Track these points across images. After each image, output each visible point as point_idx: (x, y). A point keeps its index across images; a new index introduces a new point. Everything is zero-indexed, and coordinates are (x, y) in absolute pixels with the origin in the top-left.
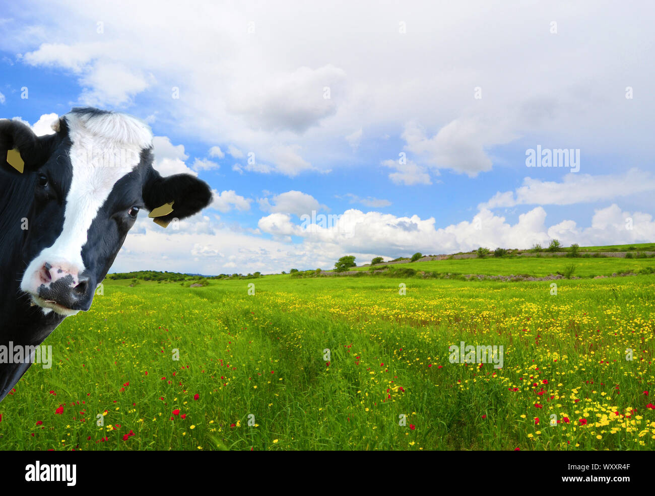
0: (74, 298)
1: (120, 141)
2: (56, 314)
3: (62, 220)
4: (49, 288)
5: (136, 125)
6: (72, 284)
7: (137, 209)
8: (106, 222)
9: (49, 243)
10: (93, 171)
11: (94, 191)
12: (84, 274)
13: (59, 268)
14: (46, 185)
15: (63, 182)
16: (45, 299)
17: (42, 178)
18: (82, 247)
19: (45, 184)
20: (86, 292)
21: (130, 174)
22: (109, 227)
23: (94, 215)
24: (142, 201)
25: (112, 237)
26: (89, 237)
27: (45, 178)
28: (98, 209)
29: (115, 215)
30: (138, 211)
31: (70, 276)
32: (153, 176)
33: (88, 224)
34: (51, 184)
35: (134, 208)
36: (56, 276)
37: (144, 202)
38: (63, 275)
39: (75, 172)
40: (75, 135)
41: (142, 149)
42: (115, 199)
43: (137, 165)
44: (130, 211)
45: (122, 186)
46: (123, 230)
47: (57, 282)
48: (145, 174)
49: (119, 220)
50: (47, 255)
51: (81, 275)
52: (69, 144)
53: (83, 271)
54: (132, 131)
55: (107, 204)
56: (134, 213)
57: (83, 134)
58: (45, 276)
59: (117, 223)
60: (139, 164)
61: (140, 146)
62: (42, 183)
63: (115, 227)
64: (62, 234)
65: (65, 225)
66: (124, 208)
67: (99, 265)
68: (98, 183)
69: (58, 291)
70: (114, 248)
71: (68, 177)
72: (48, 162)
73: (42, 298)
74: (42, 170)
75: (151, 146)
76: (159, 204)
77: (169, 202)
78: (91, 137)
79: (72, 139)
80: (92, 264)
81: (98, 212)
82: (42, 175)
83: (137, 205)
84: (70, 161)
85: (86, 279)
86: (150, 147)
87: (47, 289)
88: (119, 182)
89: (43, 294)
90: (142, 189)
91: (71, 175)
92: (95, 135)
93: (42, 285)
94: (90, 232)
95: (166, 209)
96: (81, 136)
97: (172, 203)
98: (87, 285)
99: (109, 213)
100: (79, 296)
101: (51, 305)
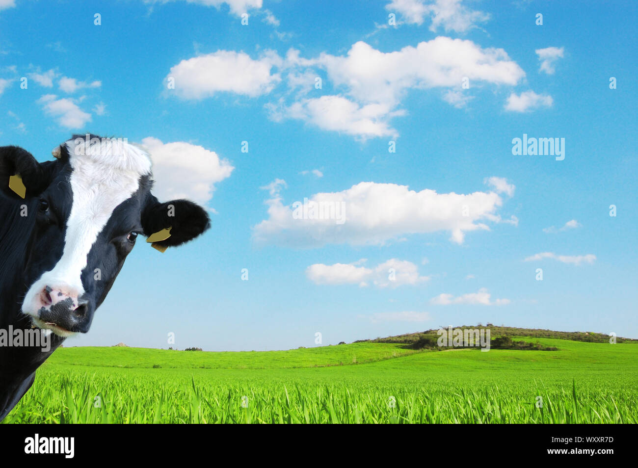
0: (74, 321)
1: (119, 168)
2: (57, 336)
3: (63, 244)
4: (49, 310)
5: (135, 152)
6: (72, 306)
7: (135, 234)
8: (106, 247)
9: (50, 266)
10: (93, 196)
11: (94, 216)
12: (84, 297)
13: (59, 291)
14: (47, 211)
15: (64, 207)
16: (46, 321)
17: (44, 203)
18: (82, 271)
19: (46, 209)
20: (85, 315)
21: (129, 199)
22: (108, 252)
23: (94, 239)
24: (140, 226)
25: (111, 261)
26: (88, 261)
27: (46, 203)
28: (97, 234)
29: (114, 239)
30: (137, 236)
31: (70, 299)
32: (151, 201)
33: (88, 249)
34: (52, 209)
35: (133, 233)
36: (56, 299)
37: (142, 227)
38: (63, 298)
39: (76, 198)
40: (76, 162)
41: (140, 176)
42: (115, 224)
43: (136, 191)
44: (129, 236)
45: (121, 212)
46: (122, 255)
47: (58, 305)
48: (144, 200)
49: (117, 245)
50: (47, 278)
51: (81, 298)
52: (69, 170)
53: (82, 294)
54: (131, 158)
55: (106, 229)
56: (133, 239)
57: (83, 161)
58: (46, 299)
59: (116, 248)
60: (137, 190)
61: (139, 173)
62: (44, 208)
63: (114, 251)
64: (63, 257)
65: (65, 250)
66: (123, 233)
67: (98, 289)
68: (98, 209)
69: (58, 313)
70: (112, 273)
71: (69, 203)
72: (49, 188)
73: (43, 321)
74: (43, 196)
75: (150, 172)
76: (157, 230)
77: (166, 228)
78: (91, 163)
79: (72, 166)
80: (92, 287)
81: (97, 237)
82: (43, 200)
83: (136, 230)
84: (71, 187)
85: (86, 302)
86: (149, 174)
87: (47, 311)
88: (118, 207)
89: (44, 316)
90: (140, 214)
91: (72, 201)
92: (95, 161)
93: (43, 307)
94: (90, 256)
95: (164, 234)
96: (82, 163)
97: (170, 229)
98: (87, 308)
99: (109, 237)
100: (79, 318)
101: (51, 327)
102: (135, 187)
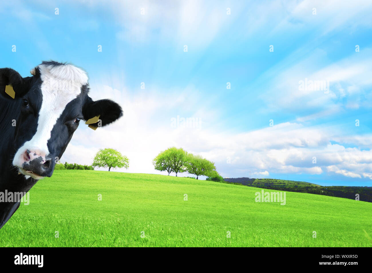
0: (43, 170)
2: (33, 179)
3: (37, 125)
5: (79, 72)
6: (42, 161)
7: (79, 119)
8: (62, 127)
9: (29, 138)
10: (54, 97)
11: (55, 109)
12: (49, 156)
13: (35, 153)
14: (27, 106)
15: (37, 104)
16: (27, 170)
17: (26, 101)
18: (48, 141)
19: (27, 105)
20: (50, 166)
21: (75, 99)
22: (63, 130)
23: (55, 122)
24: (82, 115)
25: (65, 135)
26: (52, 135)
27: (27, 101)
28: (57, 119)
29: (67, 123)
31: (41, 157)
32: (88, 100)
33: (51, 128)
34: (31, 105)
35: (77, 119)
36: (33, 157)
38: (37, 157)
39: (44, 98)
40: (44, 77)
41: (82, 85)
42: (67, 114)
43: (79, 94)
44: (75, 120)
45: (70, 107)
46: (71, 131)
47: (34, 161)
48: (84, 99)
49: (69, 126)
50: (28, 145)
51: (47, 157)
52: (41, 82)
53: (48, 155)
54: (76, 75)
55: (62, 116)
56: (77, 122)
57: (48, 77)
58: (27, 157)
59: (68, 128)
61: (81, 84)
62: (25, 104)
63: (66, 130)
64: (37, 133)
65: (38, 129)
66: (72, 119)
67: (57, 151)
68: (57, 105)
69: (34, 165)
70: (66, 141)
71: (40, 101)
72: (29, 92)
73: (25, 170)
74: (25, 97)
75: (87, 83)
76: (91, 117)
77: (97, 115)
78: (53, 78)
79: (42, 80)
80: (54, 150)
81: (57, 121)
82: (25, 100)
83: (79, 117)
84: (41, 92)
85: (50, 159)
86: (87, 84)
87: (28, 164)
88: (69, 104)
89: (26, 167)
90: (82, 108)
91: (42, 100)
92: (55, 77)
93: (25, 162)
94: (53, 132)
95: (96, 119)
96: (48, 78)
97: (99, 116)
98: (51, 163)
99: (63, 122)
100: (46, 169)
101: (30, 174)
102: (79, 92)
